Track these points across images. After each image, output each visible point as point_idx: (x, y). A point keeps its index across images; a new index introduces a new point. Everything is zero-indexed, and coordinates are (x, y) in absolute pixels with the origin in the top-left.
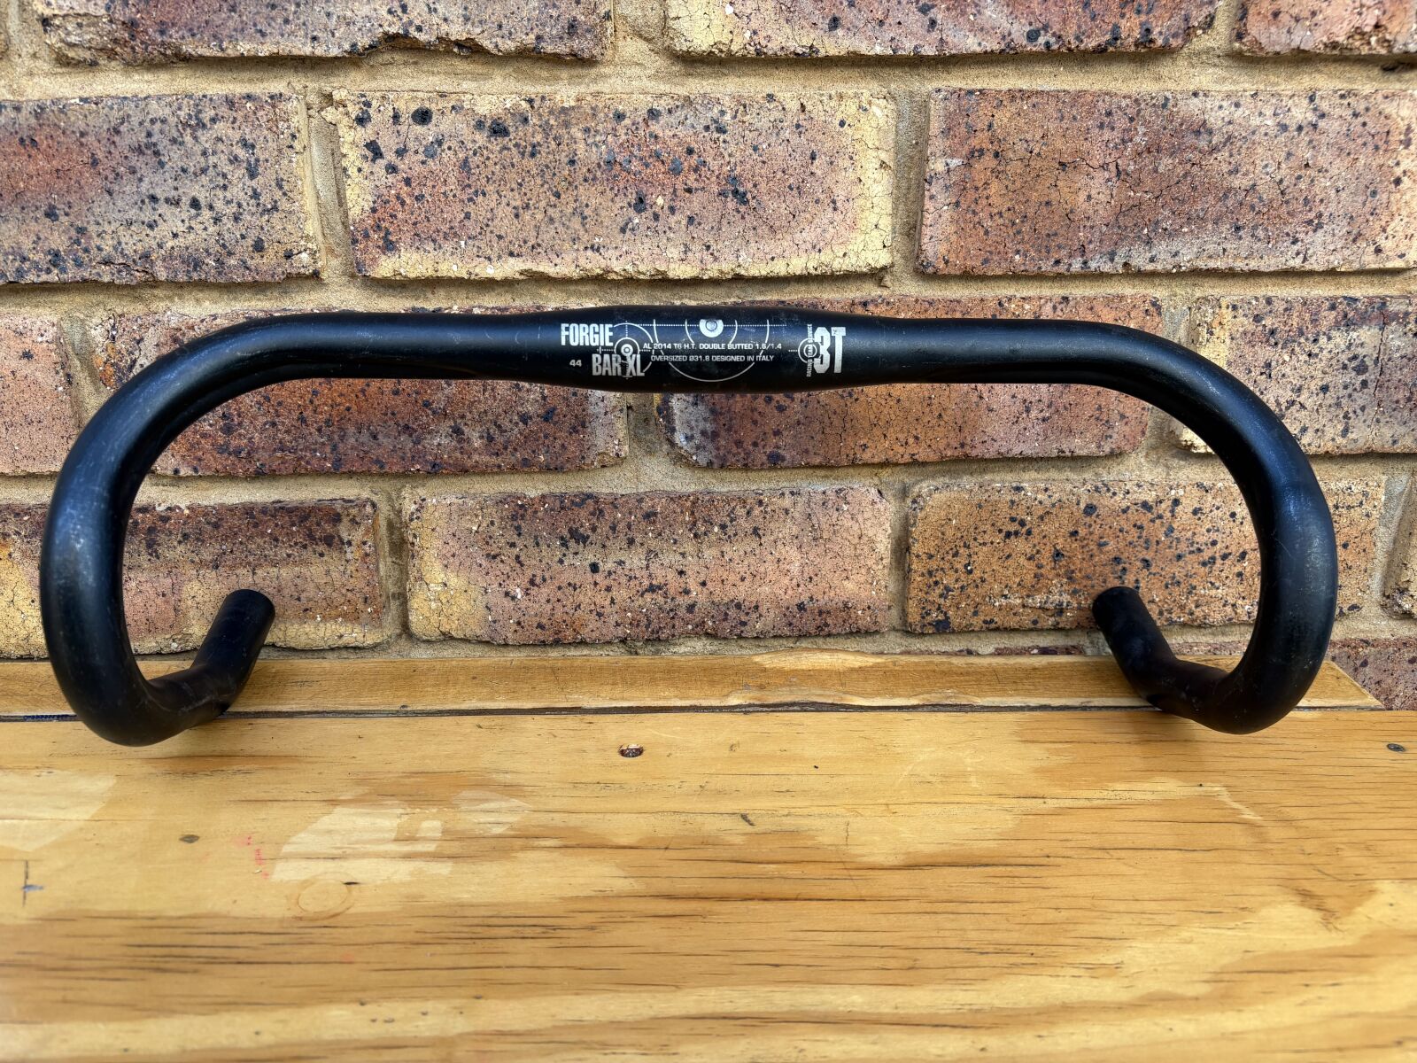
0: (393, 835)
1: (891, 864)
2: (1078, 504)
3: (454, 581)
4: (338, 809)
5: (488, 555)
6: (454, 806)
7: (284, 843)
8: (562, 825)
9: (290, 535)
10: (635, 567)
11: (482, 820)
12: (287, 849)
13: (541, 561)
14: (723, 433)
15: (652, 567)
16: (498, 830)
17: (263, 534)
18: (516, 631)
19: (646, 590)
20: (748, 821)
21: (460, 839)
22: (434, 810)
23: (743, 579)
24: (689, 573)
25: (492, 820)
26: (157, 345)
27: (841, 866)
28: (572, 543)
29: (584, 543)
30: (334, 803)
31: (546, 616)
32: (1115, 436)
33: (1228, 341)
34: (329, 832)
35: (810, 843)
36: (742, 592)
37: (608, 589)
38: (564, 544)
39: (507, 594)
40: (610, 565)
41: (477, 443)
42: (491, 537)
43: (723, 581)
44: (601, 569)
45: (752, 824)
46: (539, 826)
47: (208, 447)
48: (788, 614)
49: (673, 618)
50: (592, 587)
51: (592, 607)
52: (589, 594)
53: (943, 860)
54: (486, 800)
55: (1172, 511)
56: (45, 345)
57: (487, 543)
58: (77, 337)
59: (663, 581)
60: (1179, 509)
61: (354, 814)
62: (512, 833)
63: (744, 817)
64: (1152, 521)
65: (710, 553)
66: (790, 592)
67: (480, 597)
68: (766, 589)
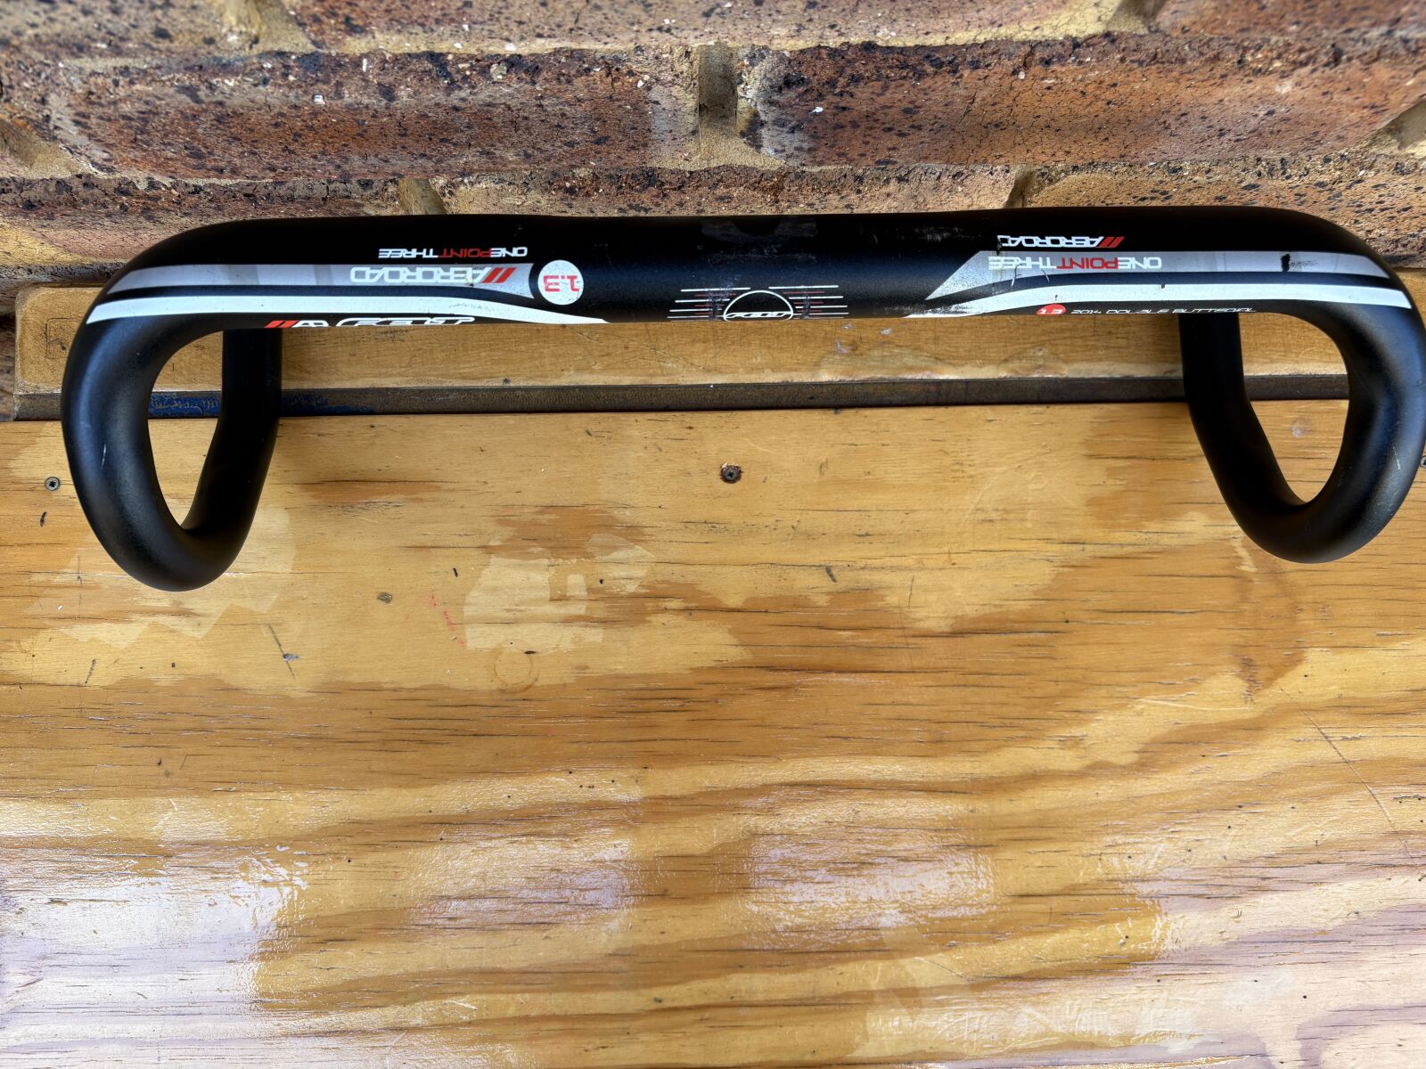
0: (547, 594)
1: (939, 630)
4: (493, 559)
6: (589, 556)
7: (463, 604)
8: (681, 580)
11: (616, 574)
12: (469, 611)
16: (631, 588)
20: (831, 576)
21: (602, 599)
22: (574, 561)
25: (623, 574)
27: (900, 632)
30: (487, 549)
34: (495, 589)
35: (880, 604)
45: (834, 580)
46: (663, 582)
53: (982, 625)
54: (615, 548)
61: (509, 566)
62: (643, 591)
63: (828, 570)
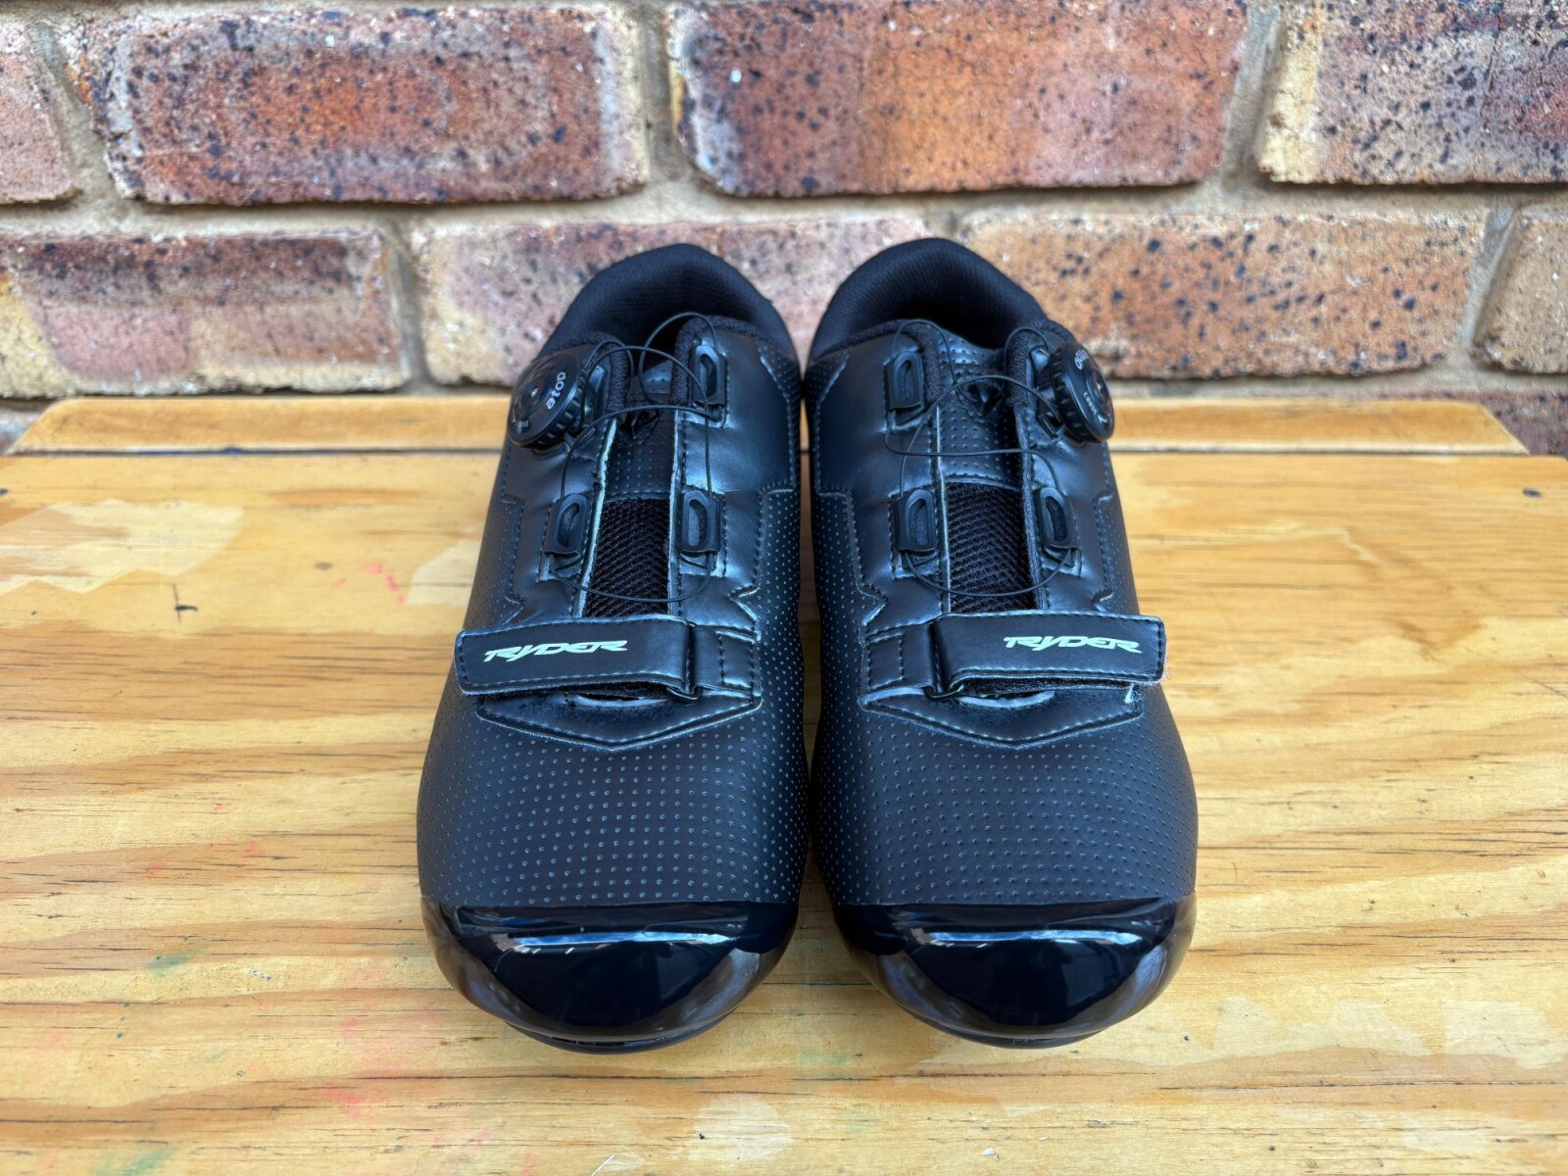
2: (1141, 238)
5: (504, 292)
9: (295, 269)
13: (558, 300)
14: (751, 154)
17: (266, 268)
26: (131, 55)
32: (1185, 162)
33: (1320, 48)
39: (527, 335)
41: (484, 167)
42: (505, 273)
47: (197, 170)
55: (1245, 249)
56: (14, 57)
57: (502, 279)
58: (48, 46)
60: (1253, 246)
64: (1222, 259)
67: (498, 339)
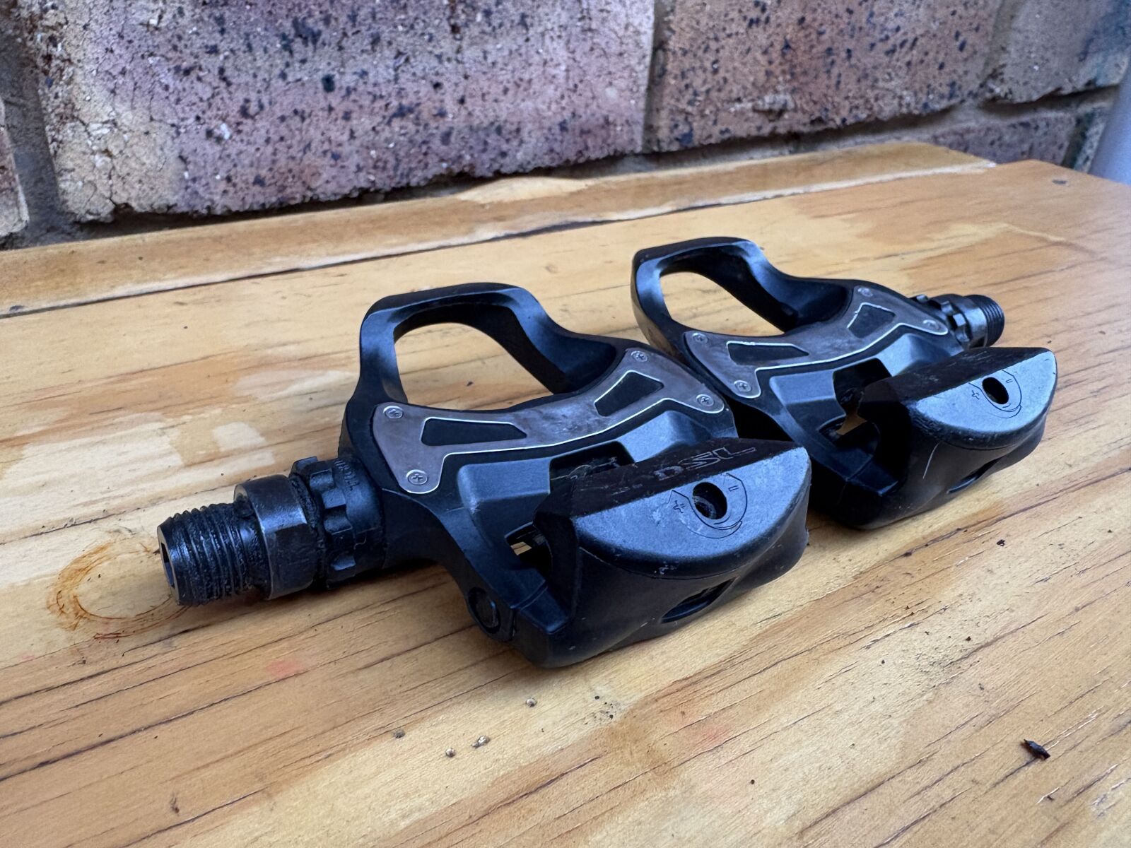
3: (127, 118)
5: (177, 69)
10: (381, 80)
13: (255, 76)
15: (403, 78)
18: (225, 192)
19: (395, 115)
23: (506, 91)
24: (446, 85)
28: (298, 45)
29: (315, 42)
31: (266, 164)
36: (504, 110)
37: (347, 116)
38: (287, 47)
39: (209, 133)
40: (348, 79)
42: (180, 38)
43: (483, 95)
44: (337, 85)
48: (551, 137)
49: (426, 154)
50: (326, 113)
51: (326, 146)
52: (322, 125)
57: (175, 48)
59: (415, 101)
65: (470, 53)
66: (554, 107)
67: (169, 142)
68: (529, 104)
